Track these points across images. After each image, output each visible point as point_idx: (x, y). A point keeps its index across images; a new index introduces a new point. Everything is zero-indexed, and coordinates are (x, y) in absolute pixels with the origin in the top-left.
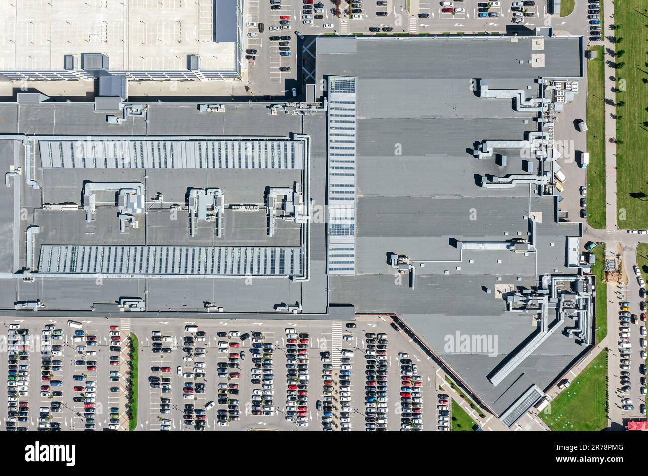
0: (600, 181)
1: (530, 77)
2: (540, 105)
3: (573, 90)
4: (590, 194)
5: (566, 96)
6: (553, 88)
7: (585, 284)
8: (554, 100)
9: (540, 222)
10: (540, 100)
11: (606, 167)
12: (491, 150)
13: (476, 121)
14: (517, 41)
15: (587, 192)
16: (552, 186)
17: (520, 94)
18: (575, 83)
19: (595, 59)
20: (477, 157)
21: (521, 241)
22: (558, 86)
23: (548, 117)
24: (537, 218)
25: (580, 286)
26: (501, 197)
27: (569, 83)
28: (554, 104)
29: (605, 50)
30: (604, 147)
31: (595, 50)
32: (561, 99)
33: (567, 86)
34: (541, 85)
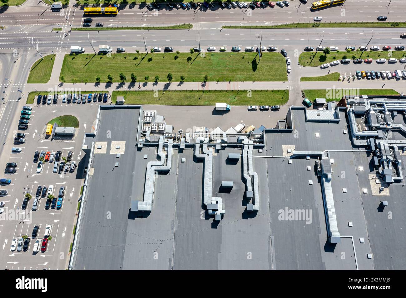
0: (242, 94)
1: (135, 155)
2: (166, 146)
3: (153, 115)
4: (255, 102)
5: (159, 122)
6: (149, 133)
7: (356, 105)
8: (161, 133)
9: (293, 147)
10: (161, 146)
11: (229, 89)
12: (214, 198)
13: (179, 215)
14: (93, 169)
15: (253, 105)
16: (252, 135)
17: (152, 166)
18: (146, 114)
19: (125, 98)
20: (222, 216)
21: (319, 167)
22: (147, 129)
23: (178, 138)
24: (289, 150)
25: (359, 109)
26: (268, 188)
27: (145, 119)
28: (165, 133)
29: (117, 90)
30: (210, 91)
31: (116, 98)
32: (161, 127)
33: (148, 121)
34: (144, 145)
